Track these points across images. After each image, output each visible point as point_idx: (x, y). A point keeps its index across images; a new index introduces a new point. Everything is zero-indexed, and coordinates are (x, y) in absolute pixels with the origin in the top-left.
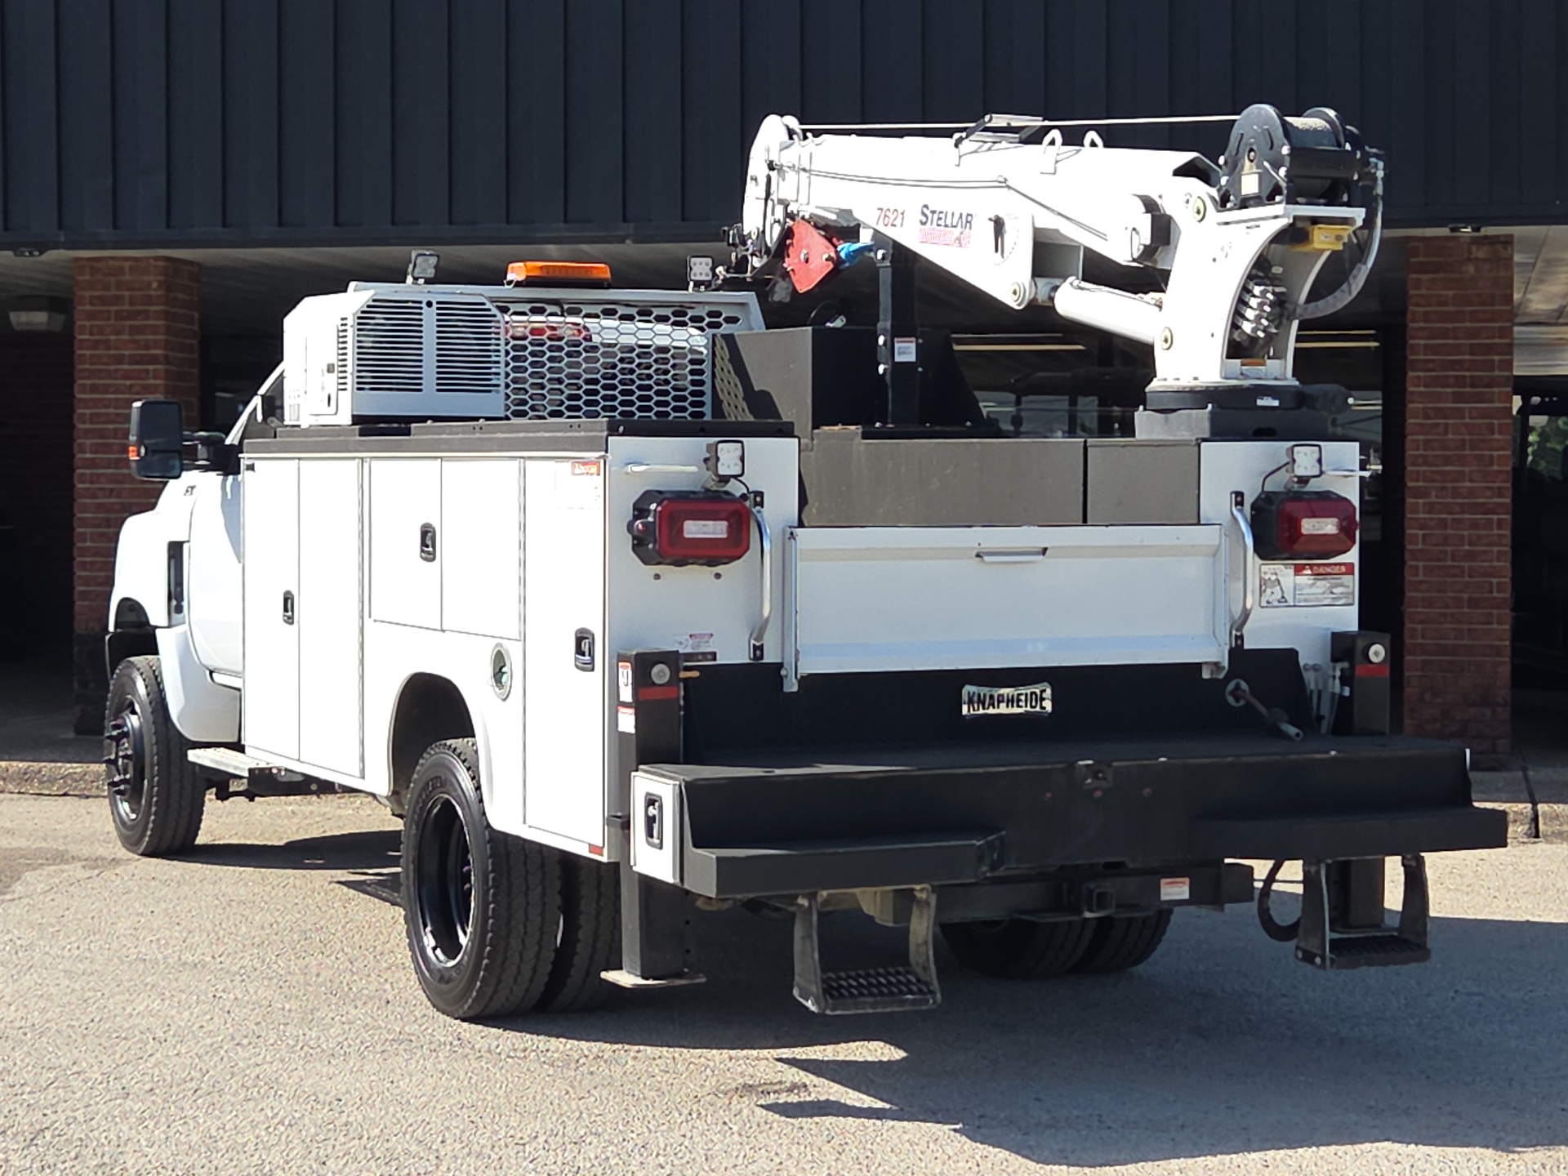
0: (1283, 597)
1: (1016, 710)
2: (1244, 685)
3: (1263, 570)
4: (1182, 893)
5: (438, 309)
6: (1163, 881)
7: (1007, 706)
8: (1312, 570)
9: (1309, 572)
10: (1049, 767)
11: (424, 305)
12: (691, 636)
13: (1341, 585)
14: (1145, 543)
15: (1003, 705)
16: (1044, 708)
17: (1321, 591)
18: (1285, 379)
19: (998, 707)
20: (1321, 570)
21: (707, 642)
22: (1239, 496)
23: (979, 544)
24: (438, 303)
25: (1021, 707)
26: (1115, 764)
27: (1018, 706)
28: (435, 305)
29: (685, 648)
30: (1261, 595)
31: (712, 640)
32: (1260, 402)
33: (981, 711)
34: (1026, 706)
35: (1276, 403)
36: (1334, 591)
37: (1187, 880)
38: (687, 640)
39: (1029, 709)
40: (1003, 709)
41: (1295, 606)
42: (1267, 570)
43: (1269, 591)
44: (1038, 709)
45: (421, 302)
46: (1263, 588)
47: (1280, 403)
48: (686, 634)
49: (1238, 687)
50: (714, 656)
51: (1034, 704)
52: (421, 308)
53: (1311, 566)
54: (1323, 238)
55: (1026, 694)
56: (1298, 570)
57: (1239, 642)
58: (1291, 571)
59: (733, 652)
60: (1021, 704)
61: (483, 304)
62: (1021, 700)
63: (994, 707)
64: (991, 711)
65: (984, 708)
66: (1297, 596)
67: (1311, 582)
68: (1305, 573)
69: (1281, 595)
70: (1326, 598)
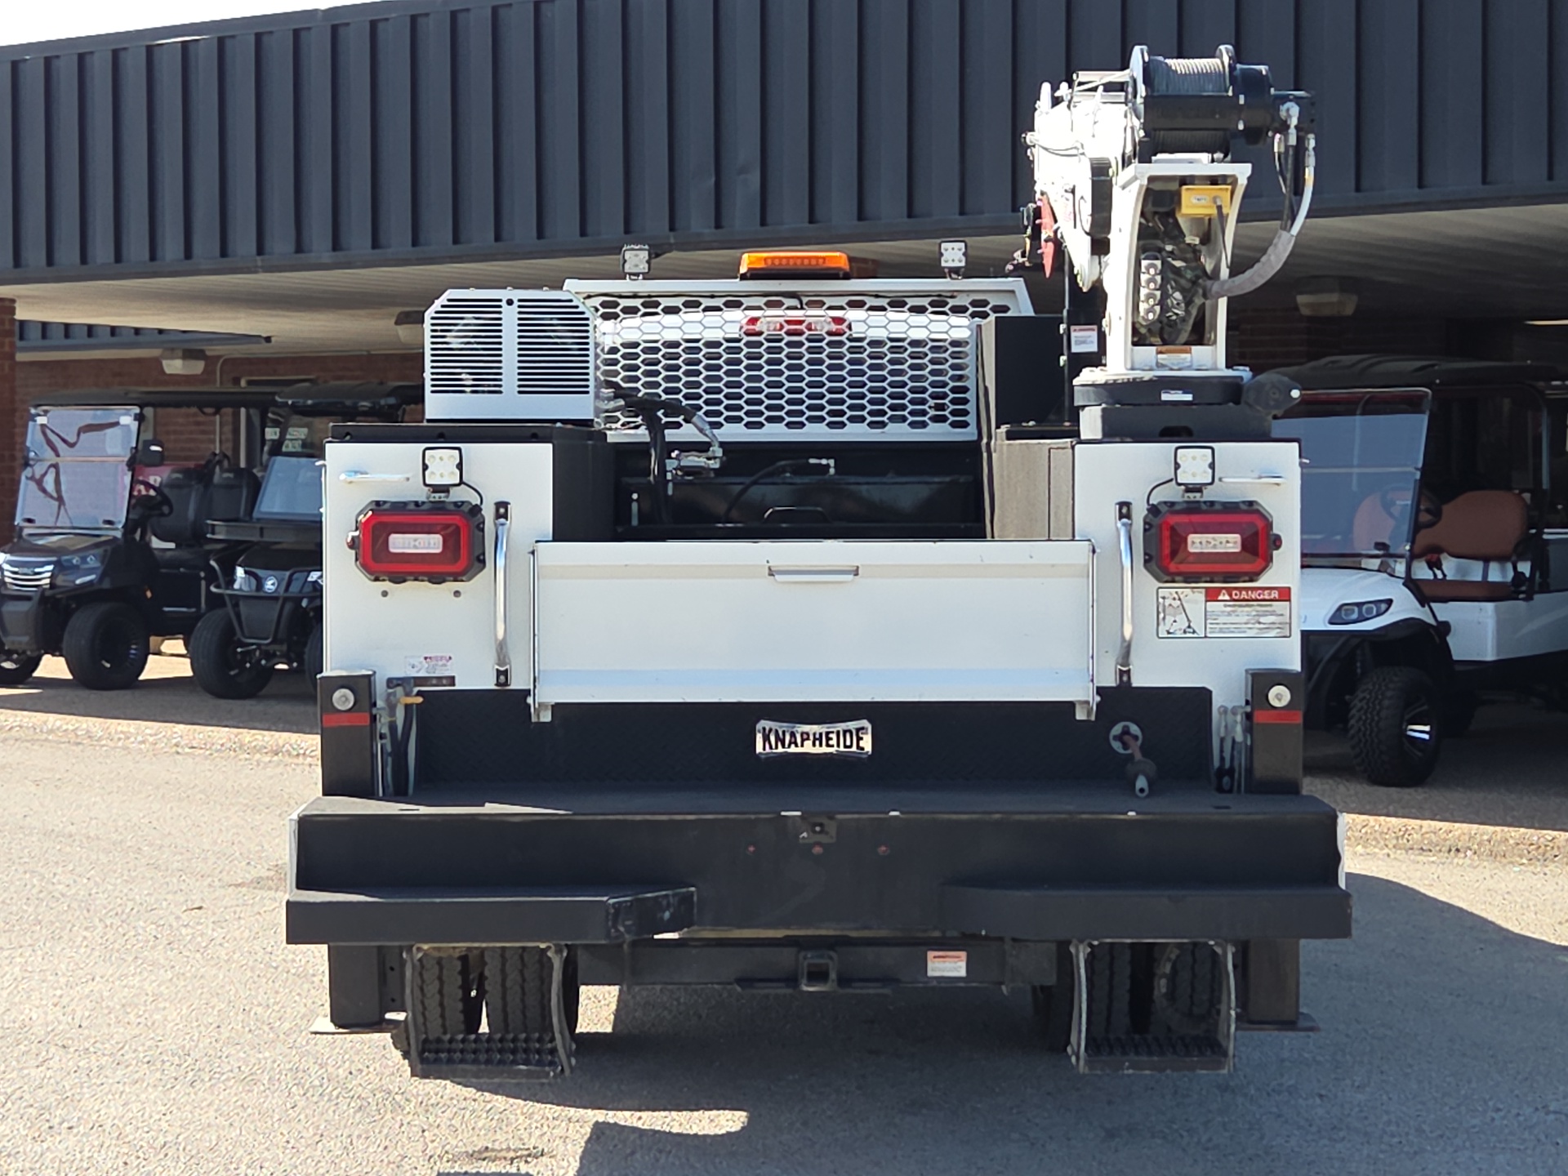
0: (1189, 627)
1: (825, 749)
2: (1134, 729)
3: (1160, 595)
4: (955, 969)
5: (520, 307)
6: (931, 954)
7: (814, 745)
8: (1230, 595)
9: (1227, 597)
10: (753, 817)
11: (504, 303)
12: (426, 658)
13: (1273, 613)
14: (986, 562)
15: (808, 744)
16: (863, 749)
17: (1245, 619)
18: (1216, 369)
19: (802, 746)
20: (1244, 595)
21: (445, 665)
22: (1124, 510)
23: (768, 562)
24: (520, 301)
25: (833, 746)
26: (839, 817)
27: (828, 745)
28: (516, 303)
29: (418, 672)
30: (1158, 624)
31: (449, 663)
32: (1165, 397)
33: (780, 750)
34: (838, 746)
35: (1189, 397)
36: (1262, 620)
37: (963, 954)
38: (421, 663)
39: (842, 748)
40: (808, 748)
41: (1206, 637)
42: (1167, 595)
43: (1170, 619)
44: (854, 749)
45: (500, 300)
46: (1161, 616)
47: (1194, 397)
48: (419, 657)
49: (1126, 731)
50: (452, 680)
51: (848, 743)
52: (500, 307)
53: (1229, 591)
54: (1195, 201)
55: (838, 733)
56: (1212, 596)
57: (1125, 678)
58: (1201, 597)
59: (475, 676)
60: (831, 742)
61: (571, 301)
62: (831, 739)
63: (796, 746)
64: (793, 749)
65: (783, 747)
66: (1208, 626)
67: (1229, 609)
68: (1220, 598)
69: (1187, 625)
70: (1250, 628)
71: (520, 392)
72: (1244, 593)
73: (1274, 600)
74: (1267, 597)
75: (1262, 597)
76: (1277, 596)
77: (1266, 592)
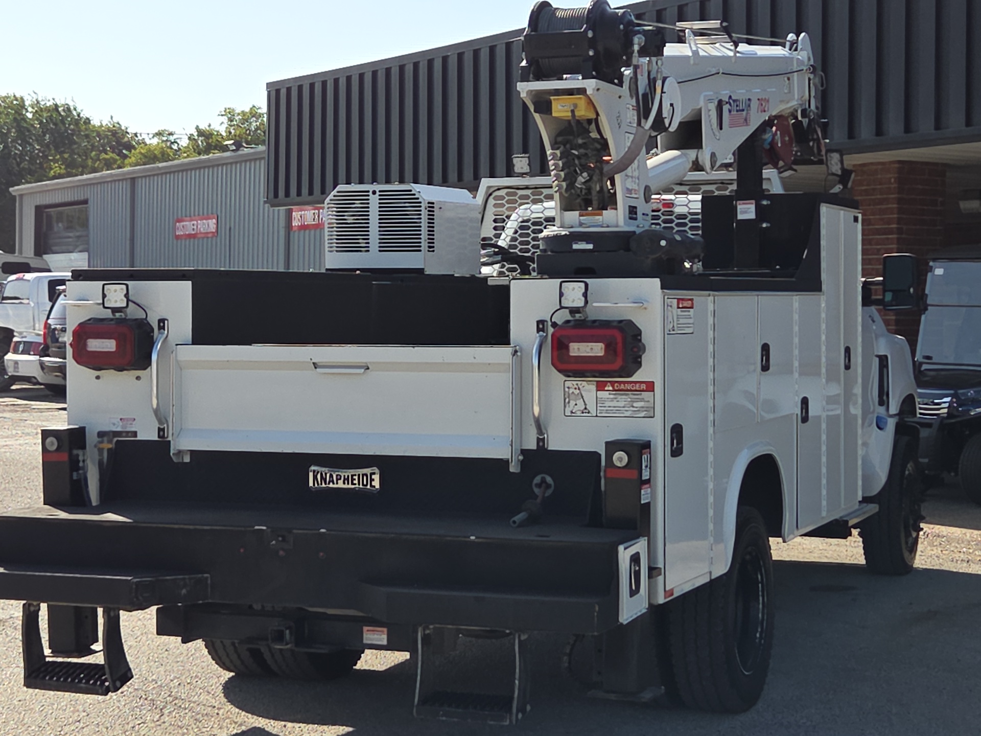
0: (586, 408)
1: (350, 486)
2: (549, 479)
3: (566, 386)
4: (380, 640)
5: (380, 195)
6: (365, 629)
7: (344, 483)
8: (613, 386)
9: (611, 388)
10: (243, 529)
11: (370, 193)
12: (121, 419)
13: (642, 400)
14: (446, 361)
15: (341, 482)
16: (374, 487)
17: (622, 404)
18: (617, 226)
19: (337, 483)
20: (622, 387)
21: (131, 424)
22: (541, 325)
23: (311, 359)
24: (380, 191)
25: (355, 484)
26: (295, 531)
27: (353, 484)
28: (378, 193)
29: (117, 428)
30: (565, 406)
31: (134, 423)
32: (575, 247)
33: (324, 485)
34: (359, 484)
35: (590, 246)
36: (635, 405)
37: (385, 630)
38: (118, 422)
39: (361, 486)
40: (341, 485)
41: (597, 416)
42: (571, 386)
43: (572, 403)
44: (369, 487)
45: (368, 192)
46: (567, 400)
47: (594, 246)
48: (117, 418)
49: (543, 481)
50: (135, 434)
51: (365, 483)
52: (368, 196)
53: (613, 383)
54: (560, 107)
55: (359, 475)
56: (600, 387)
57: (541, 444)
58: (593, 388)
59: (148, 433)
60: (355, 482)
61: (411, 191)
62: (355, 479)
63: (333, 484)
64: (331, 485)
65: (326, 484)
66: (598, 408)
67: (612, 396)
68: (606, 389)
69: (584, 407)
70: (627, 411)
71: (380, 251)
72: (622, 385)
73: (643, 391)
74: (638, 389)
75: (634, 388)
76: (645, 388)
77: (638, 385)
